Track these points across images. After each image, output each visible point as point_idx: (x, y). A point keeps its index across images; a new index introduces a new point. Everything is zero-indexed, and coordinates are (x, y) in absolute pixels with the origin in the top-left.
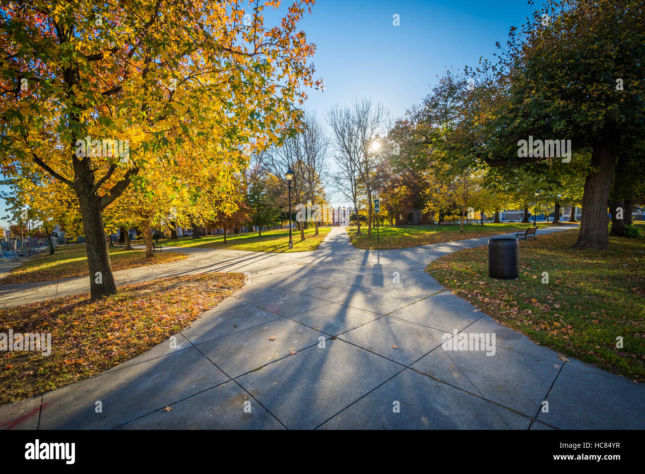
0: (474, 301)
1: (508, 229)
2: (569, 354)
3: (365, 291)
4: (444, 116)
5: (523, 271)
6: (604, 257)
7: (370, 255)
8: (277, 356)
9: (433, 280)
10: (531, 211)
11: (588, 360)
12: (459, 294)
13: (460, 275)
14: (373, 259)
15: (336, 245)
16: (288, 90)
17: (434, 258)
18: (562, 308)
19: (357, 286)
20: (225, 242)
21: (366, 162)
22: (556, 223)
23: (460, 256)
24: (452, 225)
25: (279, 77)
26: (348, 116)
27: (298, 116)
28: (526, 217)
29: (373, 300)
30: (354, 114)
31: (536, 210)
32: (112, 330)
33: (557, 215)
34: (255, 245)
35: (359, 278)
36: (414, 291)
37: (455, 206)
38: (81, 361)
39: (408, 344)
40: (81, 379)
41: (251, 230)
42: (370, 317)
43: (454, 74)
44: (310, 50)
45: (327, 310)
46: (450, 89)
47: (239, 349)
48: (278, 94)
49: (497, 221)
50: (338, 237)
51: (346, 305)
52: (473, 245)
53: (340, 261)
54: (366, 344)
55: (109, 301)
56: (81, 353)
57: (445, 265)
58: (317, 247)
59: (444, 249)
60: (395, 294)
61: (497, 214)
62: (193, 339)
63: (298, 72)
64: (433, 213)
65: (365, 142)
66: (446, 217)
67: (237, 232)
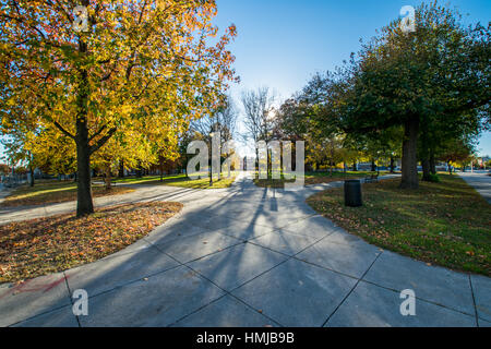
0: (335, 220)
1: (361, 175)
2: (385, 248)
3: (266, 214)
4: (316, 99)
5: (365, 202)
6: (415, 194)
7: (268, 191)
8: (210, 252)
9: (309, 207)
10: (376, 163)
11: (394, 251)
12: (326, 216)
13: (327, 204)
14: (270, 194)
15: (244, 184)
16: (218, 83)
17: (312, 193)
18: (386, 223)
19: (260, 211)
20: (161, 181)
21: (265, 125)
22: (392, 172)
23: (329, 192)
24: (325, 172)
25: (212, 75)
26: (253, 95)
27: (223, 98)
28: (374, 167)
29: (271, 220)
30: (257, 94)
31: (380, 163)
32: (96, 236)
33: (392, 167)
34: (185, 183)
35: (261, 206)
36: (298, 214)
37: (326, 158)
38: (82, 253)
39: (293, 245)
40: (85, 263)
41: (179, 172)
42: (269, 230)
43: (321, 74)
44: (232, 60)
45: (240, 226)
46: (319, 83)
47: (185, 249)
48: (211, 84)
49: (355, 170)
50: (245, 178)
51: (253, 223)
52: (338, 185)
53: (248, 195)
54: (267, 245)
55: (90, 218)
56: (81, 249)
57: (318, 198)
58: (230, 186)
59: (319, 188)
60: (285, 216)
61: (355, 165)
62: (153, 243)
63: (225, 73)
64: (312, 163)
65: (265, 112)
66: (321, 166)
67: (169, 173)
